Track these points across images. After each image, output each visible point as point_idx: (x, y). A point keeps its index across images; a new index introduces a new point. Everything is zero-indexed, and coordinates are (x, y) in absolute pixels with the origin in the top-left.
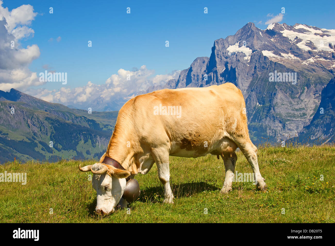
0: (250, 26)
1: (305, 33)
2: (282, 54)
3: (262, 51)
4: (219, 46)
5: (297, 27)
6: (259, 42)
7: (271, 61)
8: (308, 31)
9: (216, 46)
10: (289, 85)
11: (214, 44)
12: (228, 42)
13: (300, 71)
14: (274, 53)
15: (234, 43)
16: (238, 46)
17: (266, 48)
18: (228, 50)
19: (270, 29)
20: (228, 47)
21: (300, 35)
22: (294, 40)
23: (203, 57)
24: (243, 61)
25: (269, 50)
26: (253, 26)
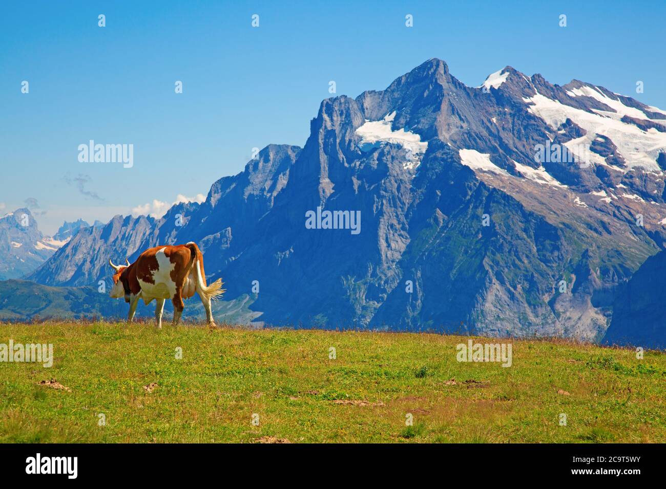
0: (432, 70)
1: (596, 114)
2: (519, 167)
3: (461, 152)
4: (335, 118)
5: (575, 93)
6: (455, 119)
7: (482, 184)
8: (606, 108)
9: (325, 116)
10: (526, 261)
11: (320, 111)
12: (362, 110)
13: (564, 224)
14: (494, 160)
15: (380, 115)
16: (389, 126)
17: (472, 142)
18: (361, 135)
19: (491, 86)
20: (362, 124)
21: (580, 117)
22: (559, 129)
23: (287, 146)
24: (399, 172)
25: (481, 151)
26: (442, 72)
